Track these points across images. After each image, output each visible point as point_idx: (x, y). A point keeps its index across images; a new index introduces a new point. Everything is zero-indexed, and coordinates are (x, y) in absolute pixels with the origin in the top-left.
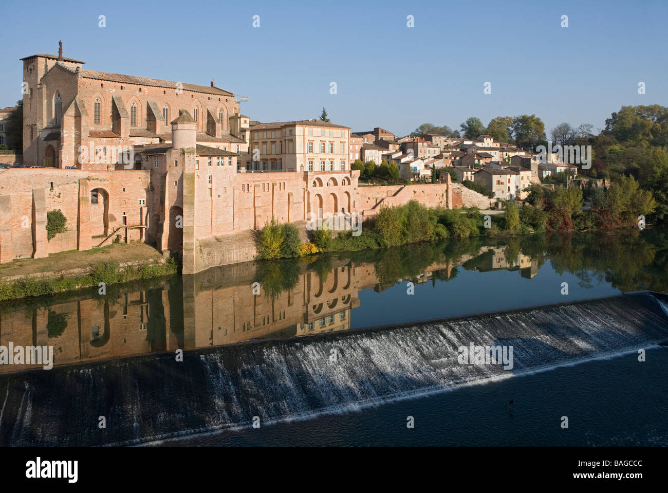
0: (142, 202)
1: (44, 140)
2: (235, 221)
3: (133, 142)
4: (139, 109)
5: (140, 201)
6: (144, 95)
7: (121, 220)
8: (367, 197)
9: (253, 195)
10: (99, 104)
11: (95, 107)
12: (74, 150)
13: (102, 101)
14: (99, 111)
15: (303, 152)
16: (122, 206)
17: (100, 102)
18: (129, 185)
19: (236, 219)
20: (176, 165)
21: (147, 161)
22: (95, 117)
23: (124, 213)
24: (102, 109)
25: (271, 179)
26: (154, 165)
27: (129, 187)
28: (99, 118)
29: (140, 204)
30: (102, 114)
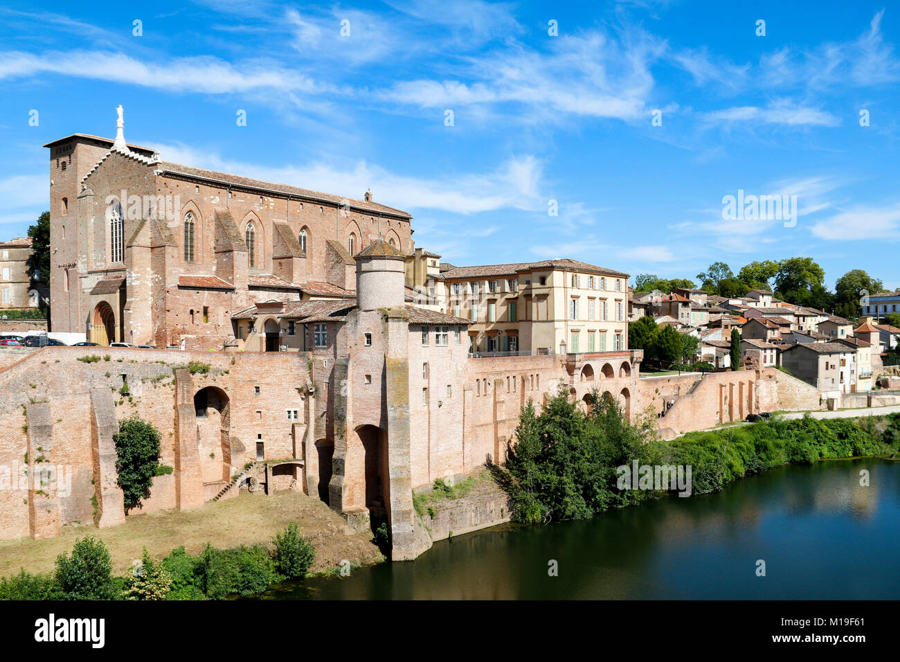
0: (293, 414)
1: (92, 293)
2: (466, 449)
3: (254, 297)
4: (260, 235)
5: (289, 412)
6: (268, 209)
7: (251, 448)
8: (652, 397)
9: (492, 399)
10: (192, 224)
11: (186, 232)
12: (150, 312)
13: (196, 219)
14: (192, 239)
15: (563, 319)
16: (254, 423)
17: (194, 222)
18: (267, 380)
19: (468, 446)
20: (369, 342)
21: (292, 333)
22: (186, 250)
23: (260, 436)
24: (198, 235)
25: (520, 368)
26: (316, 342)
27: (268, 384)
28: (191, 250)
29: (289, 417)
30: (198, 244)
